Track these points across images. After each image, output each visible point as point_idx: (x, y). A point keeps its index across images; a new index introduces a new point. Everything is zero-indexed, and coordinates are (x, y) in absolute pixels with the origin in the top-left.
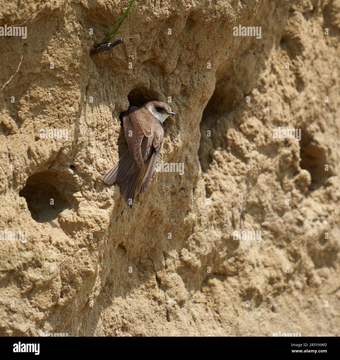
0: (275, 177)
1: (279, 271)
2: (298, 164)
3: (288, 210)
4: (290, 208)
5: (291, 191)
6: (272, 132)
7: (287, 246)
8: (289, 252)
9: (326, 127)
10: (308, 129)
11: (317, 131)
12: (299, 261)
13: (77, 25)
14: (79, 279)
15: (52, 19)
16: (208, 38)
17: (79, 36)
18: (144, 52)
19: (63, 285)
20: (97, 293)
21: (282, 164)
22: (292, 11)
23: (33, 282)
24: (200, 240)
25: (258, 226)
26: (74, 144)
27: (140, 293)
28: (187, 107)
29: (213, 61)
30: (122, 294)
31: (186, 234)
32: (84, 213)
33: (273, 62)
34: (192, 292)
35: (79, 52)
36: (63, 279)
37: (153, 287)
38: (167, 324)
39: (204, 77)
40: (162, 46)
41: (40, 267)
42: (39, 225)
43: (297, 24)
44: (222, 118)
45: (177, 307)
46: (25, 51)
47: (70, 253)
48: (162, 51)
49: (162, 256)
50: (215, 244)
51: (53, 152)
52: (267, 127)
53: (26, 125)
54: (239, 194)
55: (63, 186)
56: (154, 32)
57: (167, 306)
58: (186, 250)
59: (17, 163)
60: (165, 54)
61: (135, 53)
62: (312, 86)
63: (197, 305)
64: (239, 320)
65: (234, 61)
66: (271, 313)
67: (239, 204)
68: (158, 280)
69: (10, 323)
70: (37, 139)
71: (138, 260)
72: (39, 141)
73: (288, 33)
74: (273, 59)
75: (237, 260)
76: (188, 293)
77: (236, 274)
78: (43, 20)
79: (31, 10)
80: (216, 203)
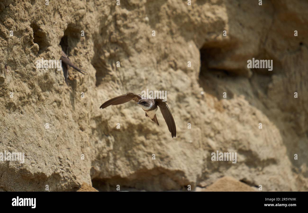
0: (21, 47)
1: (25, 94)
2: (32, 40)
3: (28, 64)
4: (29, 62)
5: (29, 54)
6: (19, 25)
7: (28, 81)
8: (29, 84)
9: (46, 22)
10: (37, 23)
11: (42, 24)
12: (34, 89)
21: (25, 41)
25: (13, 71)
52: (17, 23)
54: (4, 56)
62: (39, 2)
64: (5, 118)
66: (21, 114)
67: (4, 61)
75: (3, 89)
77: (3, 96)
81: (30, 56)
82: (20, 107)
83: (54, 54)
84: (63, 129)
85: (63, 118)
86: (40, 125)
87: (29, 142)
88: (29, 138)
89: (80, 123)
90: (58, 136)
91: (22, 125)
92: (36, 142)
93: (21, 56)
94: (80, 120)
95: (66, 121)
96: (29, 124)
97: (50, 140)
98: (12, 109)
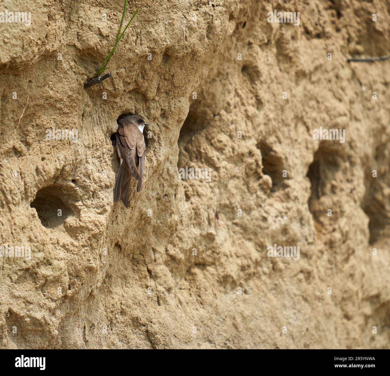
0: (242, 182)
1: (249, 260)
2: (260, 171)
3: (254, 209)
4: (255, 207)
5: (256, 193)
6: (238, 145)
7: (255, 239)
8: (256, 244)
9: (282, 139)
10: (268, 141)
11: (275, 142)
12: (265, 251)
13: (72, 64)
14: (83, 274)
15: (51, 59)
16: (181, 69)
17: (74, 72)
18: (129, 83)
19: (70, 279)
20: (99, 285)
21: (247, 171)
22: (250, 44)
23: (45, 277)
24: (182, 237)
25: (230, 223)
26: (74, 162)
27: (134, 283)
28: (167, 128)
29: (186, 88)
30: (120, 285)
31: (171, 233)
32: (85, 218)
33: (237, 87)
34: (178, 280)
35: (75, 85)
36: (70, 274)
37: (145, 277)
38: (158, 307)
39: (180, 101)
40: (143, 77)
41: (50, 264)
42: (48, 230)
43: (255, 55)
44: (196, 135)
45: (166, 293)
46: (31, 87)
47: (75, 253)
48: (144, 82)
49: (151, 252)
50: (195, 240)
51: (57, 169)
52: (234, 141)
53: (34, 148)
54: (213, 198)
55: (67, 197)
56: (136, 67)
57: (157, 292)
58: (172, 246)
59: (28, 180)
60: (146, 84)
61: (121, 85)
62: (269, 105)
63: (182, 291)
64: (218, 302)
65: (204, 87)
66: (244, 295)
67: (213, 206)
68: (149, 271)
69: (28, 313)
70: (43, 159)
71: (132, 255)
72: (45, 161)
73: (248, 63)
74: (236, 85)
75: (213, 252)
76: (174, 281)
77: (213, 264)
78: (44, 61)
79: (33, 52)
80: (194, 206)
81: (258, 197)
82: (243, 282)
83: (297, 192)
84: (316, 318)
85: (315, 299)
86: (278, 312)
87: (258, 340)
88: (260, 334)
89: (345, 308)
90: (307, 330)
91: (247, 313)
92: (270, 341)
94: (344, 303)
95: (320, 304)
96: (259, 311)
97: (295, 337)
98: (228, 286)
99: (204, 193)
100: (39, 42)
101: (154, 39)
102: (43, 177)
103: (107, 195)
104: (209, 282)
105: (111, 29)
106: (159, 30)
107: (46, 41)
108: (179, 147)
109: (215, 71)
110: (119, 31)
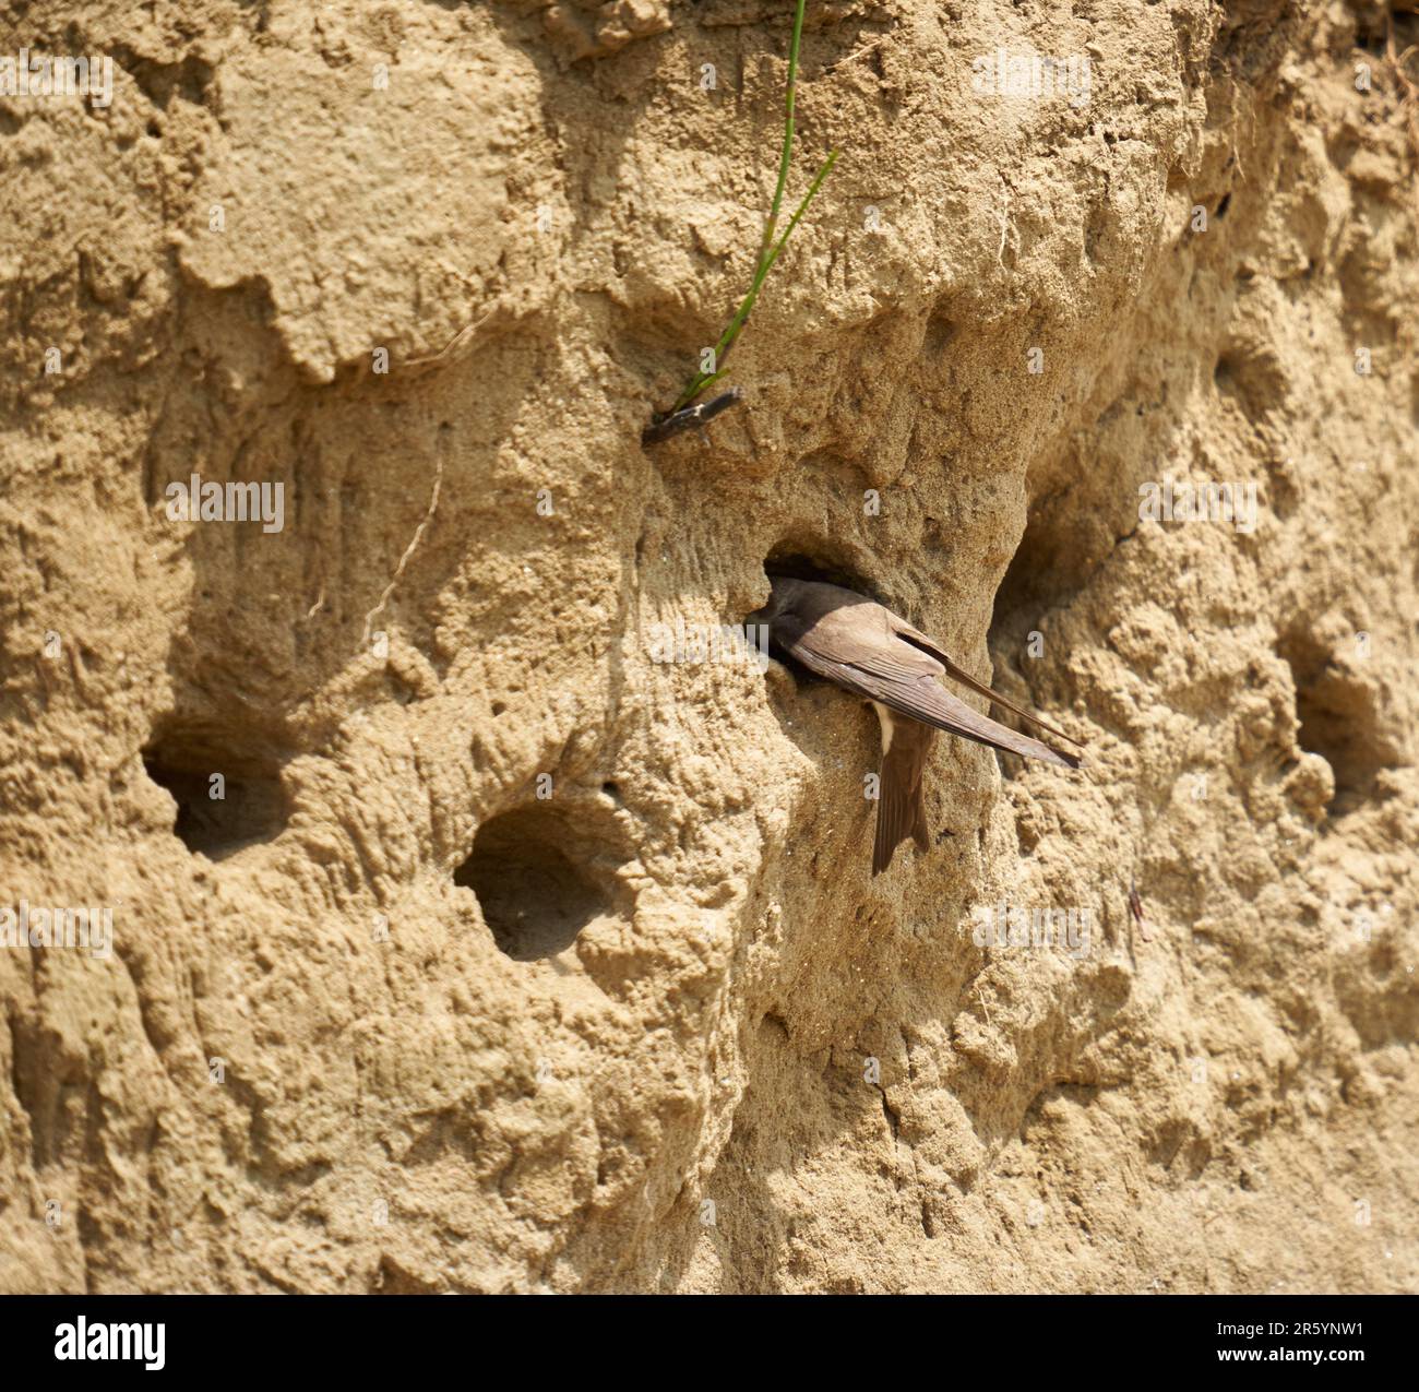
0: (1226, 781)
1: (1256, 1065)
2: (1290, 738)
3: (1271, 880)
4: (1275, 871)
5: (1275, 820)
6: (1208, 645)
7: (1275, 986)
8: (1281, 1005)
9: (1368, 620)
10: (1316, 630)
11: (1344, 632)
12: (1314, 1031)
13: (599, 358)
14: (653, 1126)
15: (521, 343)
16: (997, 372)
17: (605, 389)
18: (806, 428)
19: (604, 1145)
20: (709, 1164)
21: (1243, 741)
22: (1245, 275)
23: (513, 1141)
24: (1011, 986)
25: (1182, 931)
26: (611, 718)
27: (838, 1155)
28: (946, 586)
29: (1015, 443)
30: (785, 1162)
31: (968, 971)
32: (653, 923)
33: (1199, 434)
34: (997, 1143)
35: (608, 438)
36: (603, 1129)
37: (878, 1135)
38: (928, 1244)
39: (992, 490)
40: (857, 404)
41: (531, 1094)
42: (521, 969)
43: (1262, 314)
44: (1053, 611)
45: (954, 1190)
46: (447, 447)
47: (619, 1049)
48: (859, 421)
49: (899, 1042)
50: (1057, 995)
51: (549, 746)
52: (1192, 632)
53: (463, 669)
54: (1120, 839)
55: (586, 845)
56: (832, 367)
57: (921, 1189)
58: (971, 1019)
59: (442, 785)
60: (868, 430)
61: (779, 433)
62: (1319, 498)
63: (1012, 1181)
64: (1143, 1219)
65: (1080, 436)
66: (1239, 1191)
67: (1121, 870)
68: (892, 1113)
69: (451, 1271)
70: (498, 708)
71: (826, 1055)
72: (504, 714)
73: (1238, 343)
74: (1196, 426)
75: (1124, 1038)
76: (983, 1147)
77: (1124, 1081)
78: (494, 350)
79: (454, 319)
80: (1051, 870)
81: (1281, 831)
82: (1234, 1146)
86: (1363, 1251)
91: (1251, 1258)
93: (1228, 837)
96: (1294, 1249)
98: (1181, 1163)
99: (1088, 823)
100: (476, 281)
101: (894, 265)
102: (499, 775)
103: (734, 835)
104: (1109, 1148)
105: (739, 229)
106: (914, 230)
107: (502, 278)
108: (992, 656)
109: (1120, 377)
110: (767, 236)
